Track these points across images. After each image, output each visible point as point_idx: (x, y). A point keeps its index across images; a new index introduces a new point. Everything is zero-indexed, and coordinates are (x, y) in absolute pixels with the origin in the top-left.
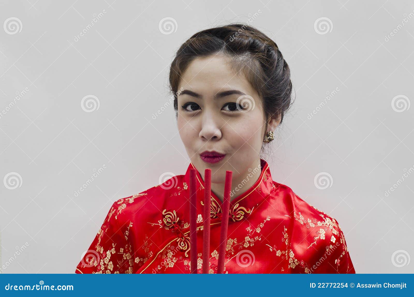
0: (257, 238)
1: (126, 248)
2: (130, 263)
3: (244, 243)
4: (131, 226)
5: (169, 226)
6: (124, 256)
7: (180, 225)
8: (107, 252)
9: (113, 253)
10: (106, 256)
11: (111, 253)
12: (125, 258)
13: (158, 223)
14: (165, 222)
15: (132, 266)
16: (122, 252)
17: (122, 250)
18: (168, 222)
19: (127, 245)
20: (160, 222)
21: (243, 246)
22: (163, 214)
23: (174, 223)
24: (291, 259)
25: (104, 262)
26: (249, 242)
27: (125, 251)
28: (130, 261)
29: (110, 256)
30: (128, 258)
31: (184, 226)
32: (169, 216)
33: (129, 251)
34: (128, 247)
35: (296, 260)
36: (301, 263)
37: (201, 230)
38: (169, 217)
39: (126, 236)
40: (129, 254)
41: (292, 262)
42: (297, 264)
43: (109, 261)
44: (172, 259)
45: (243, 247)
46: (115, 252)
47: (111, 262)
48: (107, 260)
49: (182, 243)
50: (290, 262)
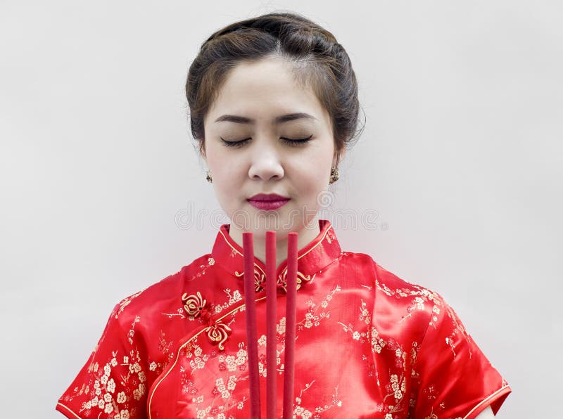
0: (322, 315)
1: (132, 355)
2: (140, 378)
3: (304, 323)
4: (138, 321)
5: (194, 315)
6: (130, 368)
7: (209, 310)
8: (105, 368)
9: (114, 366)
10: (103, 373)
11: (111, 366)
12: (132, 372)
13: (178, 313)
14: (188, 310)
15: (144, 382)
16: (127, 362)
17: (126, 359)
18: (191, 310)
19: (133, 352)
20: (181, 311)
21: (303, 326)
22: (183, 299)
23: (201, 309)
24: (374, 339)
25: (100, 383)
26: (312, 321)
27: (130, 361)
28: (139, 374)
29: (110, 371)
30: (136, 371)
31: (215, 310)
32: (192, 300)
33: (136, 360)
34: (135, 353)
35: (382, 340)
36: (388, 343)
37: (241, 311)
38: (192, 303)
39: (130, 339)
40: (137, 364)
41: (376, 343)
42: (383, 345)
43: (109, 379)
44: (202, 358)
45: (304, 328)
46: (116, 364)
47: (112, 380)
48: (104, 380)
49: (214, 332)
50: (373, 344)
